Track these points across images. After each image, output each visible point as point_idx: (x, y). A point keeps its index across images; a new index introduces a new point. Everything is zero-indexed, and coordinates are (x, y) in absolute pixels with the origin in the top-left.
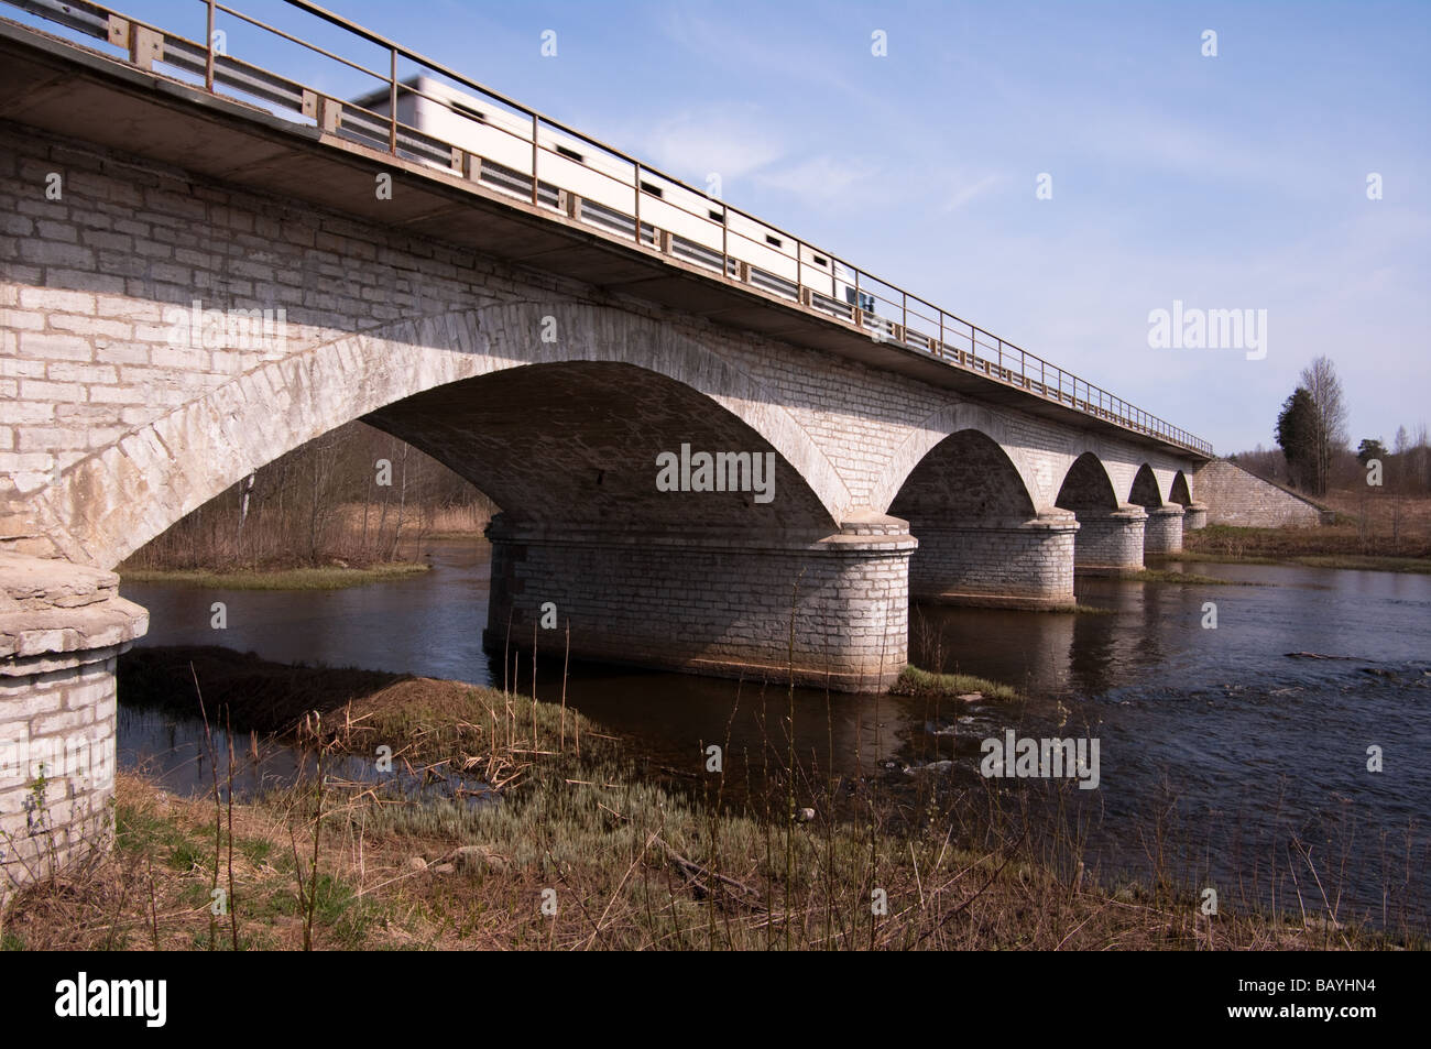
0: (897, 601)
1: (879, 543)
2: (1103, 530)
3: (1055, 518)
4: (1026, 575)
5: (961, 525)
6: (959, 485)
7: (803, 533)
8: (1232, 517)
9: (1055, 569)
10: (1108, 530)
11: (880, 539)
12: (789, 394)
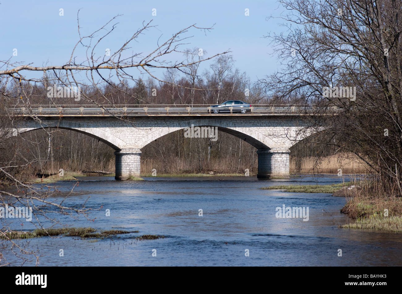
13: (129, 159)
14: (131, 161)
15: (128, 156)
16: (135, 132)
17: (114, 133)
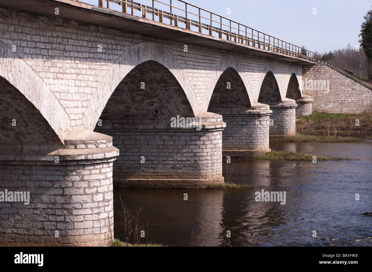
0: (106, 194)
1: (92, 154)
2: (240, 123)
3: (208, 120)
4: (189, 163)
5: (141, 127)
6: (140, 98)
7: (36, 148)
8: (330, 106)
9: (209, 158)
10: (245, 123)
11: (93, 151)
12: (27, 50)
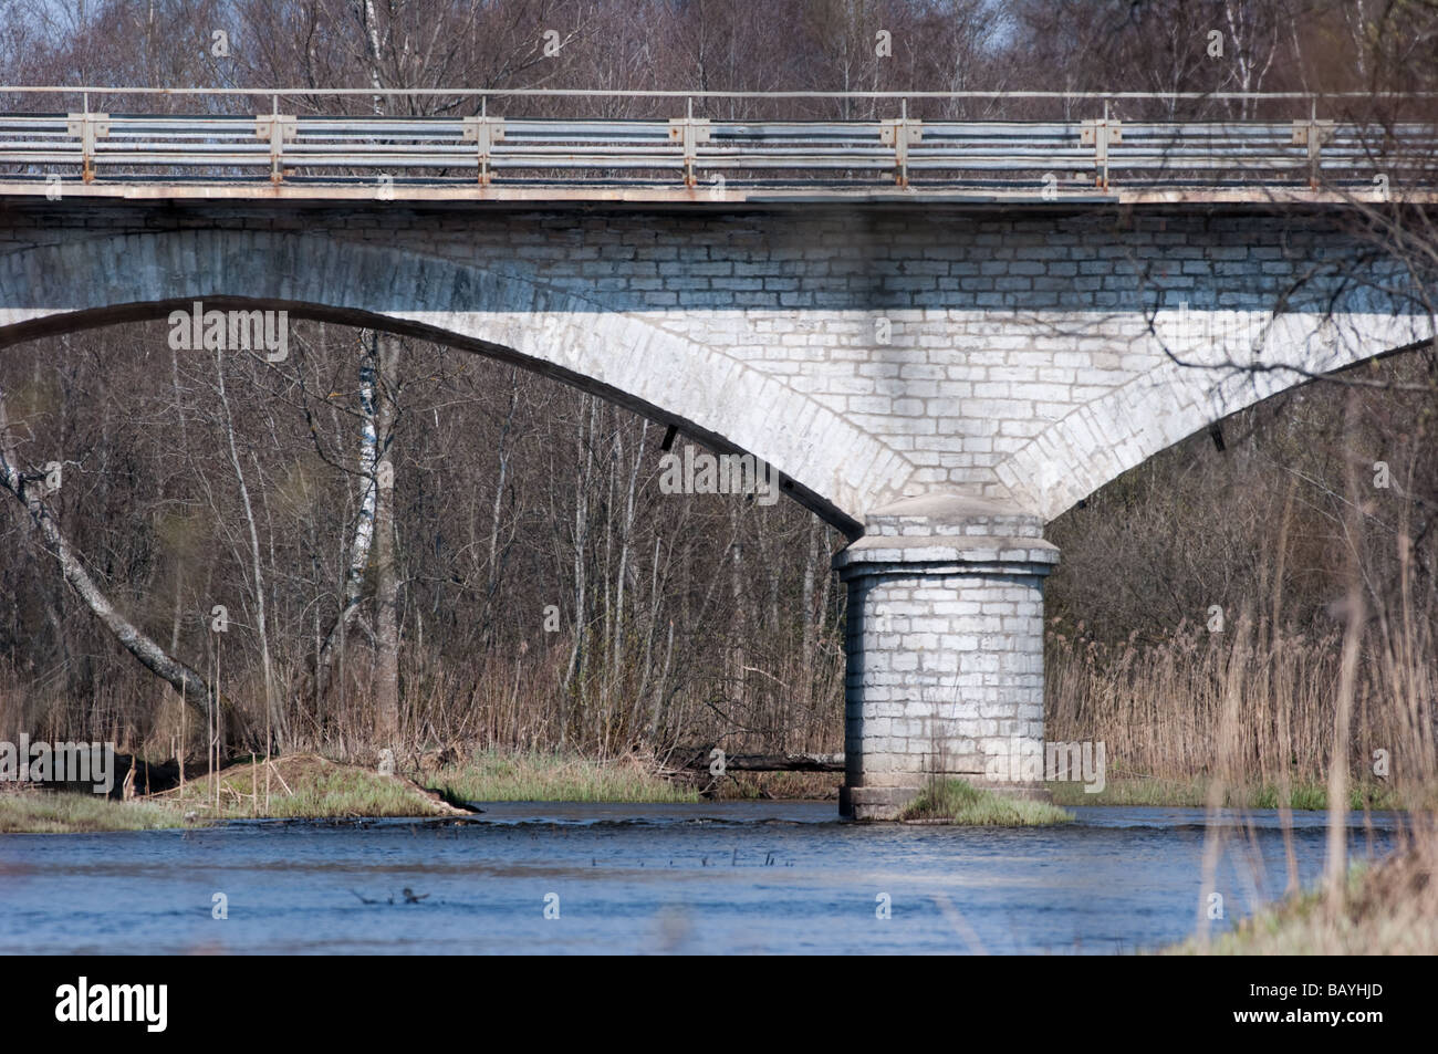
13: (933, 615)
14: (949, 641)
15: (927, 590)
16: (998, 358)
17: (792, 368)
